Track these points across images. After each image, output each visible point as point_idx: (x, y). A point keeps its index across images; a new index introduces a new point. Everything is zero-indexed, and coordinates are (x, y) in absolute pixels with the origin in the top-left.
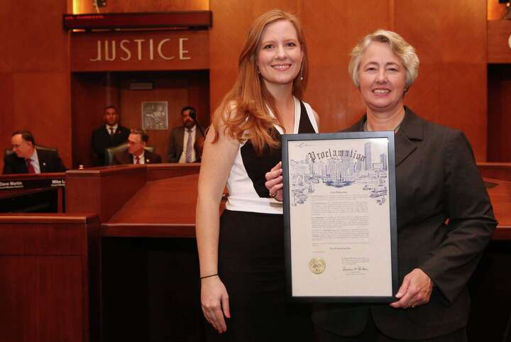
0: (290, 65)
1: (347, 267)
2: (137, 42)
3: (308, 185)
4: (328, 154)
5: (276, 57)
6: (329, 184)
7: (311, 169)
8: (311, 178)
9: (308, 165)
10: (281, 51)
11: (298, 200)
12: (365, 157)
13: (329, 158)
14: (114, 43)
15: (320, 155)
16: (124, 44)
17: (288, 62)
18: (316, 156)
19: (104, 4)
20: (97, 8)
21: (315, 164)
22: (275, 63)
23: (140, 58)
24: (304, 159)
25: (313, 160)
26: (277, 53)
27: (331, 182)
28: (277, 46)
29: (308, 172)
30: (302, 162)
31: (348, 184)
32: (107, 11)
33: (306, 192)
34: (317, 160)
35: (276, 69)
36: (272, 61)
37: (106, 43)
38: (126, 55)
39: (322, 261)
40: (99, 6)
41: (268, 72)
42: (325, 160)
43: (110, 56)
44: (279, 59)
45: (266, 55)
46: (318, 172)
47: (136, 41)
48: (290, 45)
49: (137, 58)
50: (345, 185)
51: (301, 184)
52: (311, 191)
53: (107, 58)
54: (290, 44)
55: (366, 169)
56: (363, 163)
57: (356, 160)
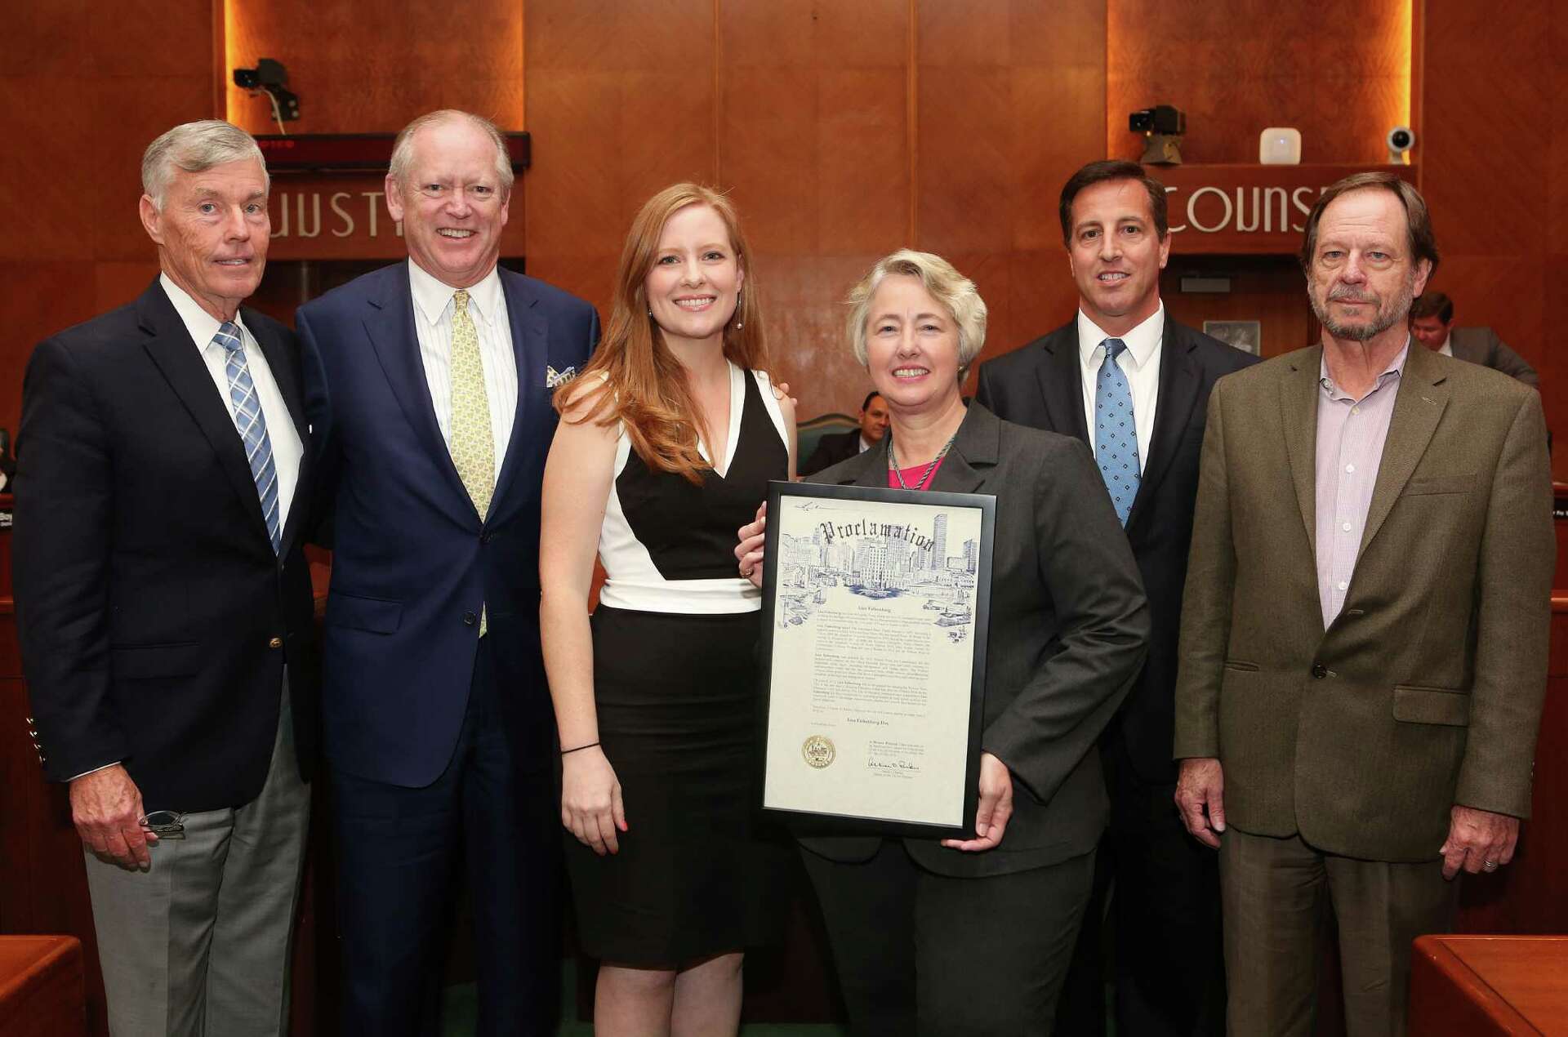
0: (713, 298)
1: (877, 759)
2: (368, 198)
3: (813, 589)
4: (860, 529)
5: (683, 281)
6: (857, 589)
7: (823, 555)
8: (820, 575)
9: (816, 549)
10: (694, 270)
11: (791, 615)
12: (933, 543)
13: (861, 536)
14: (316, 197)
15: (843, 531)
16: (340, 202)
17: (707, 291)
18: (836, 531)
19: (295, 114)
20: (280, 123)
21: (830, 547)
22: (680, 294)
23: (373, 232)
24: (811, 535)
25: (829, 538)
26: (686, 272)
27: (862, 587)
28: (685, 259)
29: (816, 561)
30: (806, 539)
31: (894, 593)
32: (302, 129)
33: (809, 600)
34: (836, 539)
35: (682, 307)
36: (674, 289)
37: (301, 198)
38: (343, 226)
39: (828, 742)
40: (283, 119)
41: (665, 312)
42: (853, 541)
43: (310, 229)
44: (688, 285)
45: (663, 278)
46: (836, 564)
47: (364, 194)
48: (712, 256)
49: (369, 230)
50: (888, 596)
51: (800, 586)
52: (819, 601)
53: (302, 232)
54: (714, 256)
55: (934, 567)
56: (928, 555)
57: (913, 548)
